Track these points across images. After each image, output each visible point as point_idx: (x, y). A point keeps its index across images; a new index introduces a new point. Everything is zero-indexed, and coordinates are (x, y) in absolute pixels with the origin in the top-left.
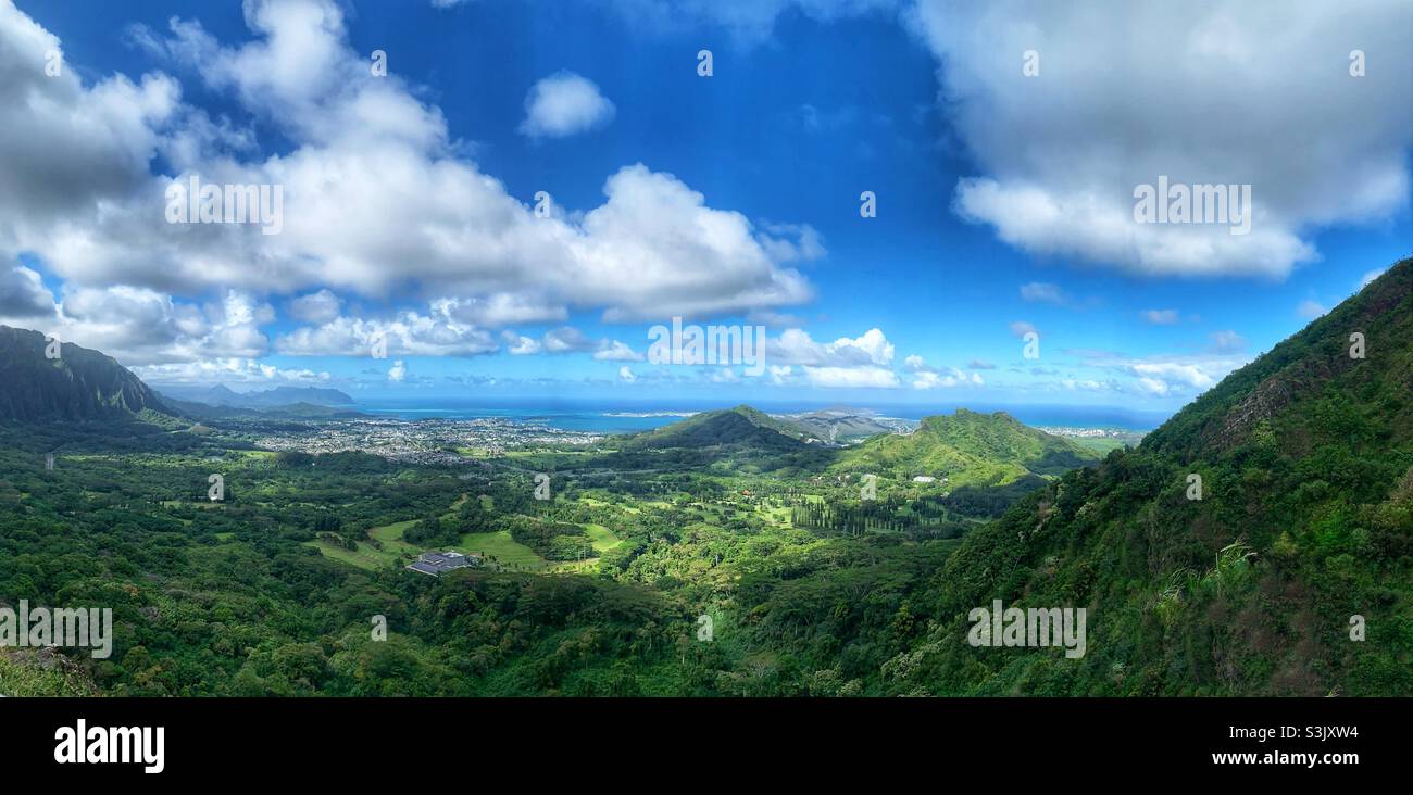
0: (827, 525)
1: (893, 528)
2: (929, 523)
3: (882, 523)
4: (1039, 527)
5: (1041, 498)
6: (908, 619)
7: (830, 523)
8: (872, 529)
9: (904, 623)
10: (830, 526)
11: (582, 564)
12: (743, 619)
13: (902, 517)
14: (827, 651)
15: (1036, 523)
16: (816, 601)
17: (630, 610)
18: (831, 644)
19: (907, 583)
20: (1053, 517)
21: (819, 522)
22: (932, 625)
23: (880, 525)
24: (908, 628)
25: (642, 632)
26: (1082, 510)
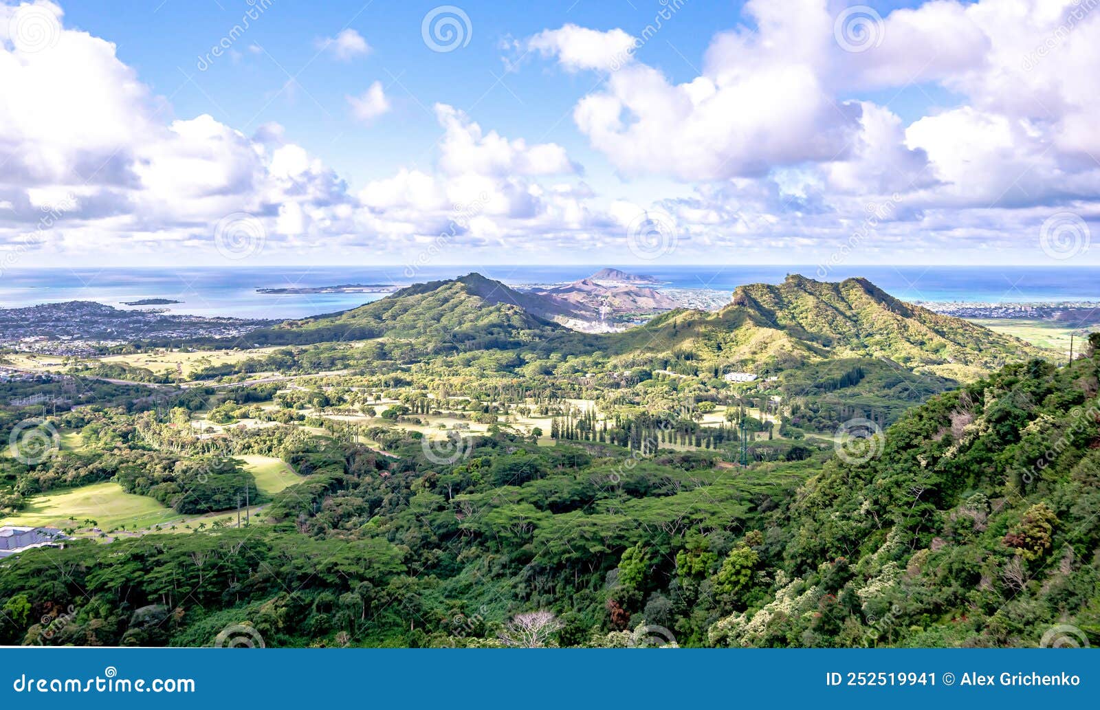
0: (602, 439)
1: (698, 445)
2: (752, 439)
3: (683, 438)
4: (953, 449)
5: (953, 406)
6: (743, 567)
7: (607, 437)
8: (667, 446)
9: (738, 573)
10: (608, 442)
11: (243, 514)
12: (496, 569)
13: (712, 430)
14: (625, 606)
15: (948, 442)
16: (602, 541)
17: (329, 570)
18: (630, 598)
19: (738, 519)
20: (977, 437)
21: (591, 436)
22: (781, 576)
23: (679, 441)
24: (743, 580)
25: (347, 598)
26: (1032, 427)
